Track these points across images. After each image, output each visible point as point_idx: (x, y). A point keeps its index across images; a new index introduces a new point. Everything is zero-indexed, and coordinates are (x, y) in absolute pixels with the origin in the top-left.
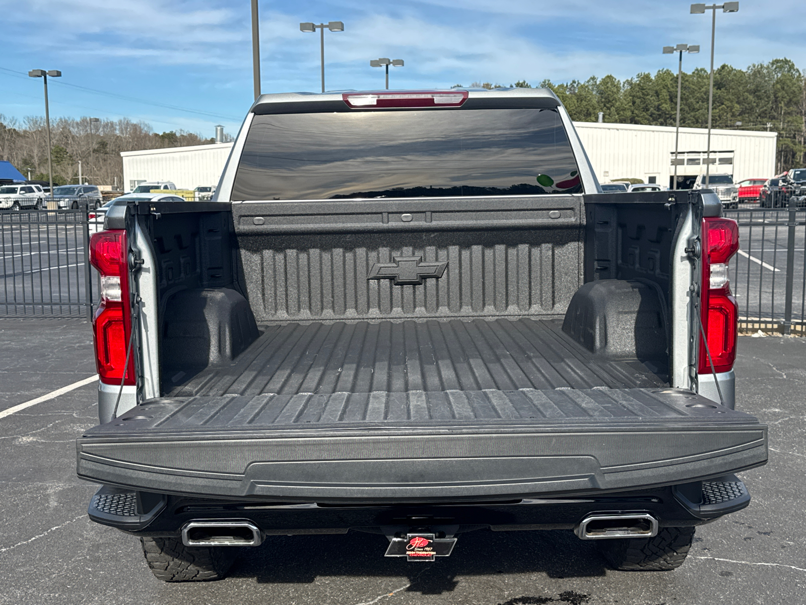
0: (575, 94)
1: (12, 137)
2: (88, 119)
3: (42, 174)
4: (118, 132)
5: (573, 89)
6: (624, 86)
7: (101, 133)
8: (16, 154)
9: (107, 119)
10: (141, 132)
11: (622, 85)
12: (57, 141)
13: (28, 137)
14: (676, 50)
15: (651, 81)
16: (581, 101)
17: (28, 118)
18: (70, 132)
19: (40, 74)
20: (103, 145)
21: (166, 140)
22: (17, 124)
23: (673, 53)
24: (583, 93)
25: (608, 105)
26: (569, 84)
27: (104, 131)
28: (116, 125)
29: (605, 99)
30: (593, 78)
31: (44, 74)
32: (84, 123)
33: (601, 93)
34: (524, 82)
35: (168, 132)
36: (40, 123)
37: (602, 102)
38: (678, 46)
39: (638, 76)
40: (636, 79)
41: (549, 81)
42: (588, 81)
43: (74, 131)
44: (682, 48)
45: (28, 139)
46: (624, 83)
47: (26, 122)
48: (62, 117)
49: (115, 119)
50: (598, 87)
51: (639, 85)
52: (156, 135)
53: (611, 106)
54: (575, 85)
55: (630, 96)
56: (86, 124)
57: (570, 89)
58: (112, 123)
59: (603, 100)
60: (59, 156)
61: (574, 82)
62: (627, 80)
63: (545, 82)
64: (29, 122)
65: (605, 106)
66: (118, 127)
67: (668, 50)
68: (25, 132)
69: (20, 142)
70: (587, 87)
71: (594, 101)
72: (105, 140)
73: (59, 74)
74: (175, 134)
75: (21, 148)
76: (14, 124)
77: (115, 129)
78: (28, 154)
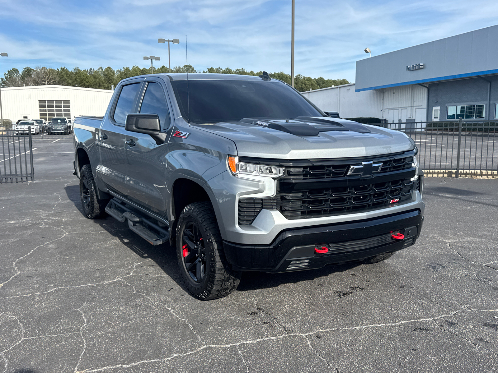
0: (92, 75)
5: (91, 72)
6: (117, 73)
11: (116, 72)
14: (150, 58)
15: (130, 71)
16: (96, 79)
23: (148, 60)
24: (96, 75)
25: (110, 82)
26: (89, 70)
29: (108, 78)
30: (101, 68)
33: (106, 75)
34: (65, 68)
37: (107, 80)
38: (150, 57)
39: (124, 68)
40: (123, 70)
41: (78, 68)
42: (99, 69)
44: (152, 58)
46: (117, 71)
50: (104, 72)
51: (124, 73)
53: (112, 82)
54: (92, 71)
55: (120, 78)
57: (90, 73)
59: (107, 79)
61: (91, 69)
62: (118, 70)
63: (76, 68)
65: (108, 82)
67: (146, 58)
70: (98, 72)
71: (103, 79)
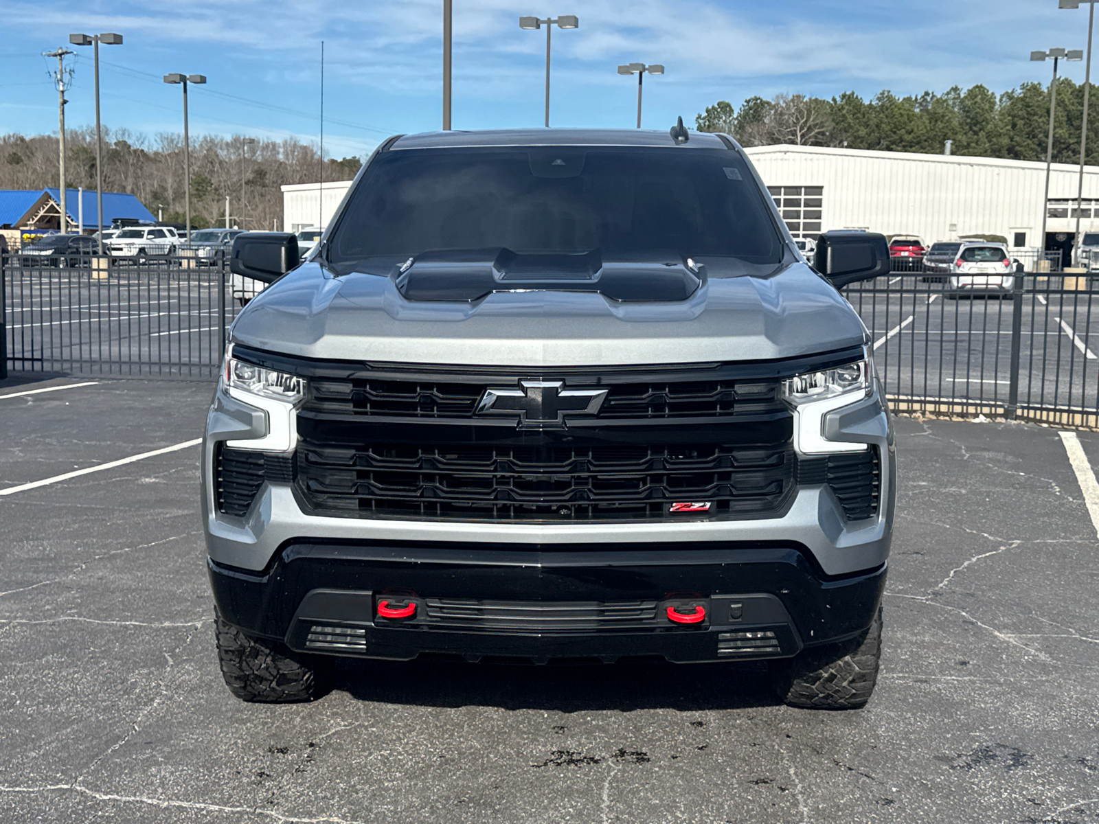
0: (927, 111)
1: (138, 160)
2: (242, 138)
3: (177, 213)
4: (281, 157)
5: (924, 104)
6: (1001, 100)
7: (259, 157)
8: (144, 184)
9: (268, 138)
10: (312, 156)
11: (997, 100)
12: (199, 167)
13: (160, 162)
14: (1048, 56)
15: (1041, 94)
16: (936, 121)
17: (161, 135)
18: (217, 156)
19: (178, 80)
20: (261, 174)
21: (346, 169)
22: (146, 143)
23: (1044, 60)
24: (940, 111)
25: (975, 128)
26: (919, 97)
27: (262, 155)
28: (280, 147)
29: (972, 119)
30: (955, 89)
31: (183, 79)
32: (237, 143)
33: (966, 111)
34: (853, 93)
35: (348, 158)
36: (178, 143)
37: (967, 124)
38: (1051, 50)
39: (1023, 86)
40: (1020, 91)
41: (889, 92)
42: (948, 93)
43: (222, 153)
44: (1057, 54)
45: (160, 165)
46: (1002, 97)
47: (159, 140)
48: (207, 135)
49: (279, 140)
50: (962, 101)
51: (1022, 99)
52: (333, 162)
53: (980, 130)
54: (929, 99)
55: (1009, 115)
56: (238, 145)
57: (921, 104)
58: (274, 145)
59: (969, 121)
60: (200, 188)
61: (927, 94)
62: (1007, 93)
63: (882, 94)
64: (162, 141)
65: (971, 129)
66: (281, 150)
67: (1038, 56)
68: (156, 153)
69: (149, 168)
70: (946, 100)
71: (955, 123)
72: (263, 168)
73: (203, 80)
74: (358, 161)
75: (151, 176)
76: (142, 143)
77: (278, 153)
78: (159, 185)
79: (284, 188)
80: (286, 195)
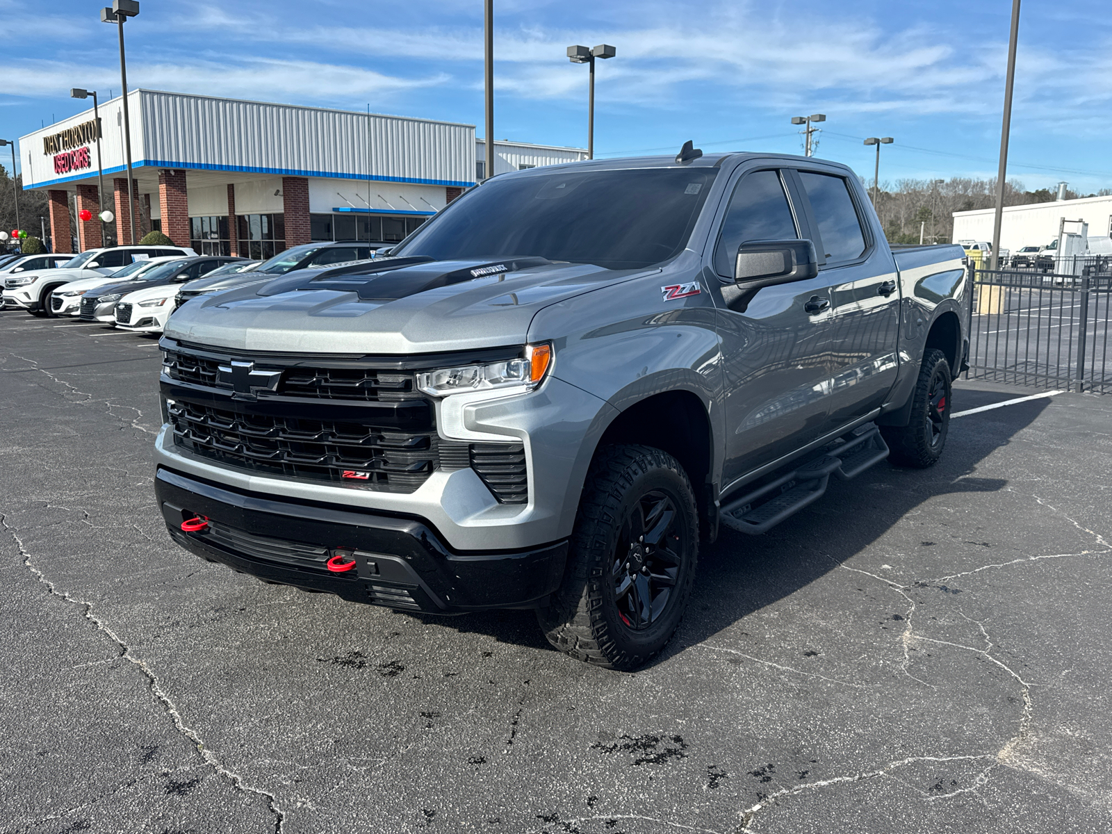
1: (883, 200)
2: (958, 180)
3: (904, 234)
4: (987, 192)
7: (970, 192)
8: (885, 215)
9: (978, 179)
10: (1011, 191)
12: (925, 202)
13: (898, 199)
17: (900, 181)
18: (939, 194)
19: (873, 142)
20: (969, 205)
21: (1037, 198)
22: (889, 187)
27: (973, 191)
28: (986, 185)
31: (877, 141)
32: (955, 183)
35: (1040, 190)
36: (911, 185)
43: (943, 192)
45: (898, 202)
47: (898, 185)
48: (933, 179)
49: (986, 180)
52: (1028, 193)
56: (955, 185)
58: (982, 183)
60: (923, 216)
64: (900, 185)
66: (987, 187)
68: (897, 194)
69: (890, 205)
72: (971, 200)
73: (891, 141)
74: (1048, 192)
75: (889, 211)
76: (886, 187)
77: (985, 189)
78: (895, 216)
79: (954, 214)
80: (955, 219)
